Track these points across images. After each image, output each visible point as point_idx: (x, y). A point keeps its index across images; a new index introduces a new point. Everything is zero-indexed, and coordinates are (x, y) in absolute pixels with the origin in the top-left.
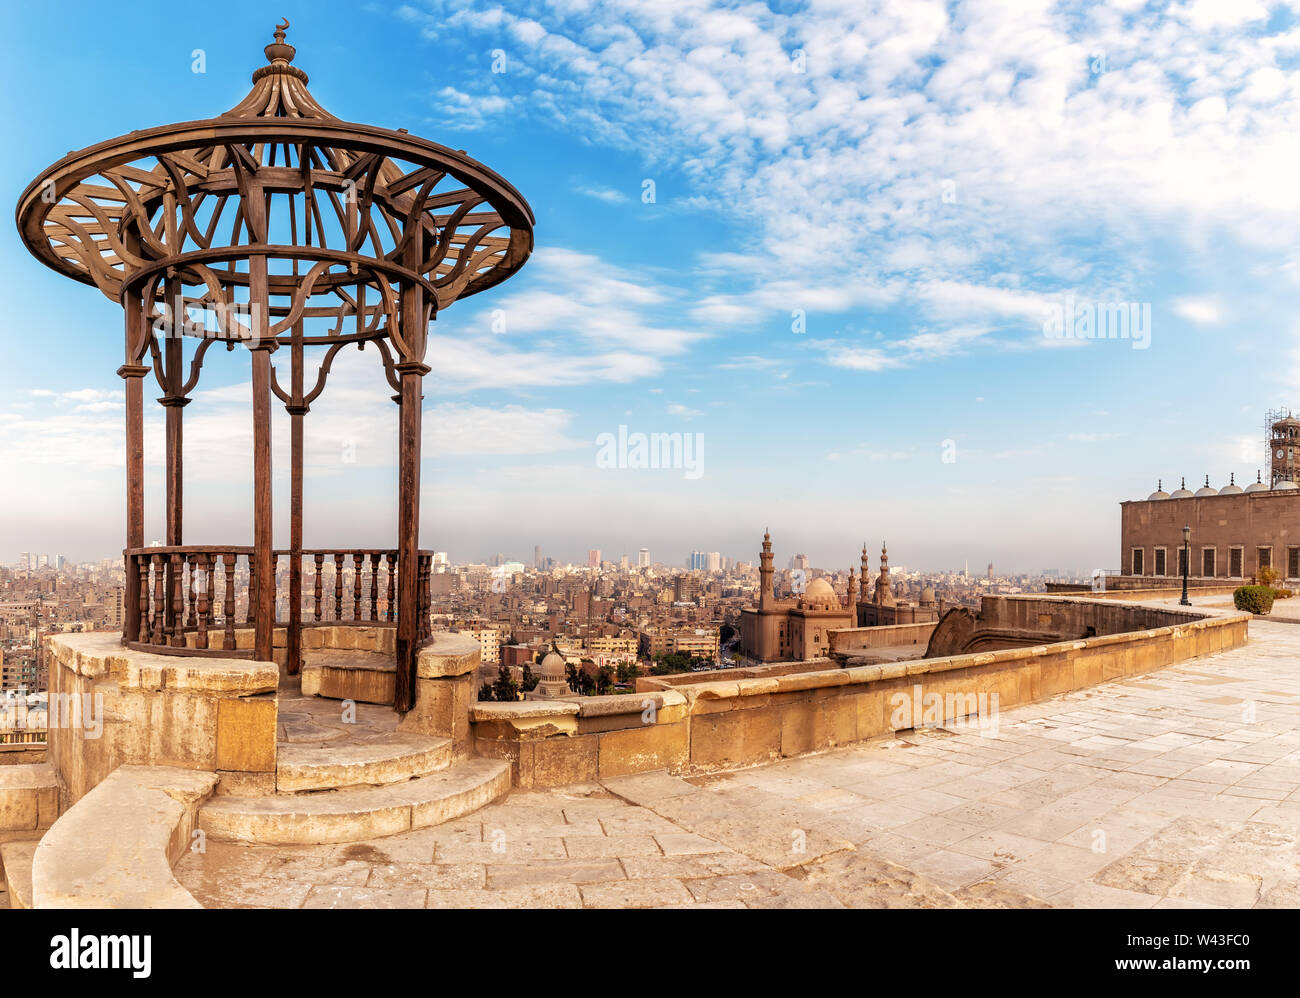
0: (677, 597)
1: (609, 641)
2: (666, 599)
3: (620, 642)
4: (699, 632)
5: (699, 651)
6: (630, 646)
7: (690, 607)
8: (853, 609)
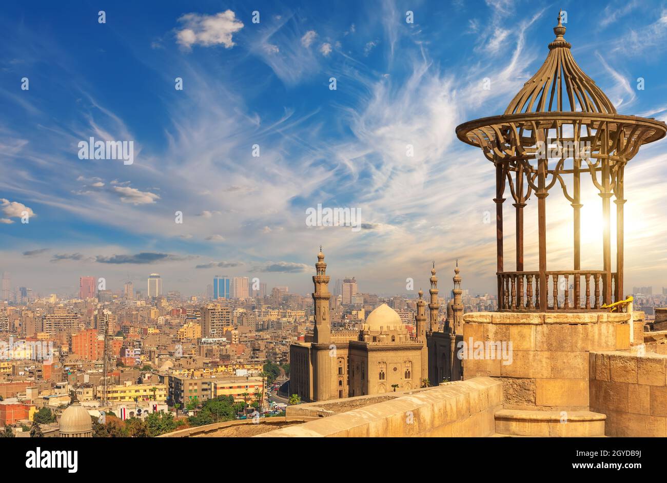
0: (205, 333)
1: (129, 389)
2: (190, 335)
3: (144, 390)
4: (241, 372)
5: (244, 395)
6: (158, 393)
7: (220, 344)
8: (423, 339)
